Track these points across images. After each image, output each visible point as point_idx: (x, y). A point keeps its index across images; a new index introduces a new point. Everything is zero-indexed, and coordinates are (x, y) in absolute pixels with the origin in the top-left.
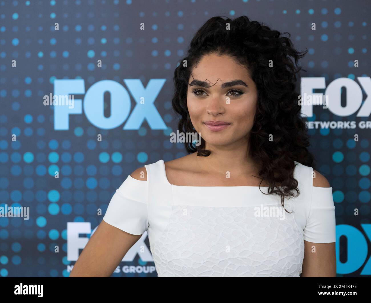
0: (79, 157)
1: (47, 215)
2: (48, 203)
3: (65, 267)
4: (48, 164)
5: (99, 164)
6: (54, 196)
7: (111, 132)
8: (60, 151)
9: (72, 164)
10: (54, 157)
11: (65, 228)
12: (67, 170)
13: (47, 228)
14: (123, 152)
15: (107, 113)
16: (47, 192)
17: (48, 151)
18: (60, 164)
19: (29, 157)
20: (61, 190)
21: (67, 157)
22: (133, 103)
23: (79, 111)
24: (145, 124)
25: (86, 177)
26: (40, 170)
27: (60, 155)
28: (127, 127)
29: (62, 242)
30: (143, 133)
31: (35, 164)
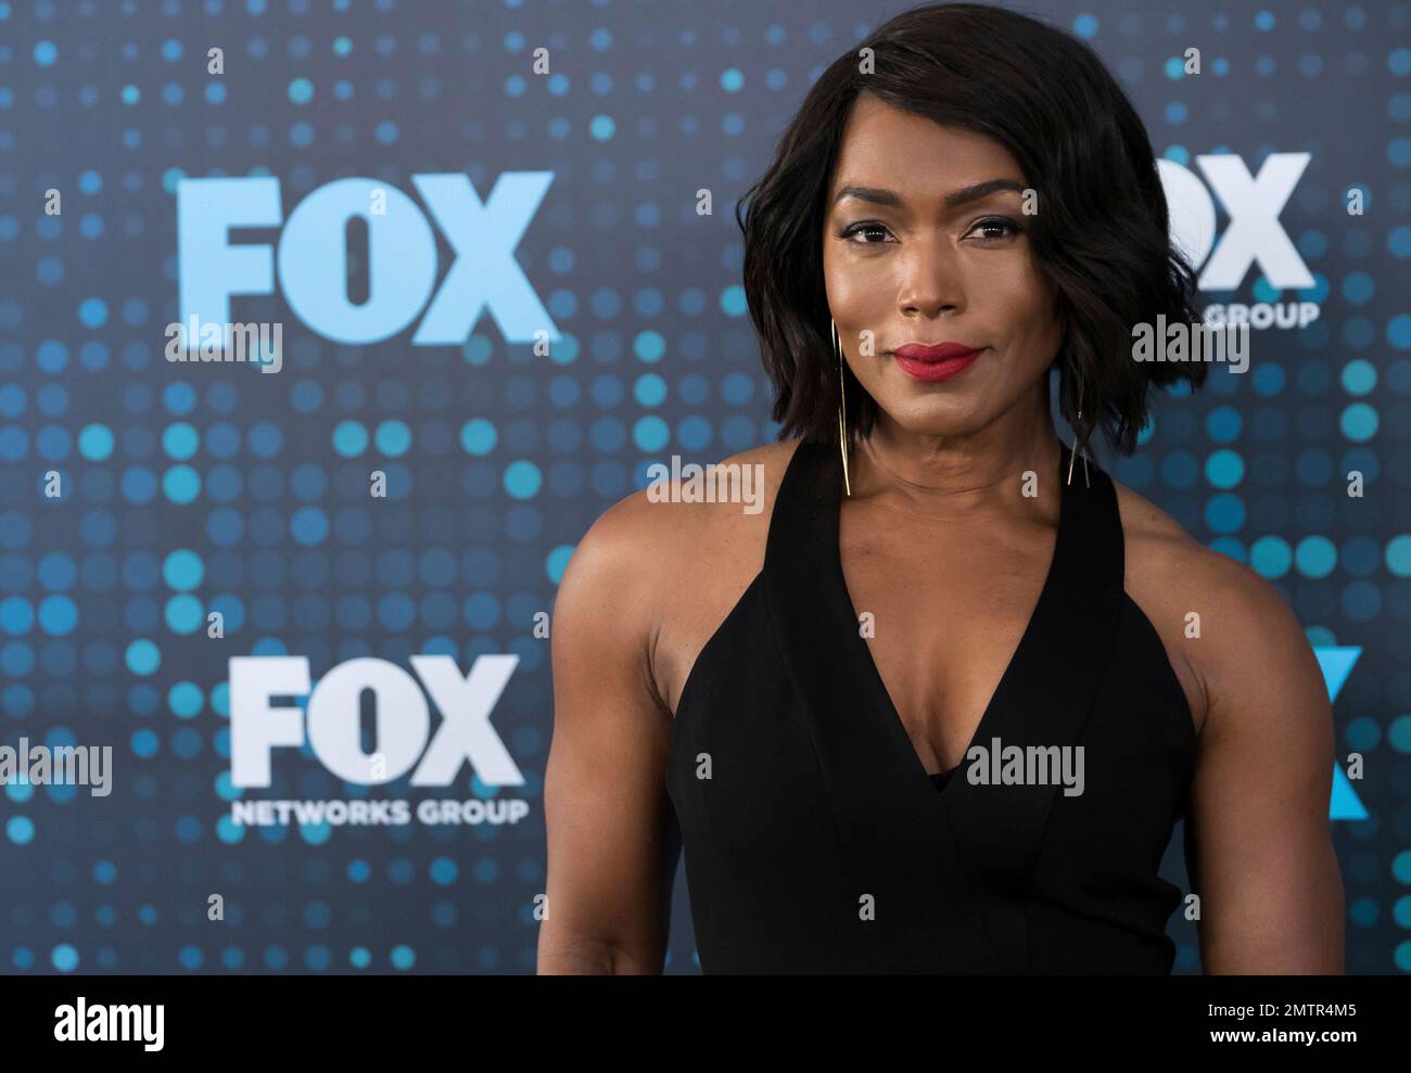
0: (267, 440)
1: (162, 635)
2: (164, 593)
3: (226, 809)
4: (161, 463)
5: (332, 461)
6: (183, 569)
7: (372, 352)
8: (200, 419)
9: (244, 461)
10: (180, 440)
11: (224, 676)
12: (227, 484)
13: (162, 681)
14: (412, 418)
15: (358, 289)
16: (161, 556)
17: (161, 419)
18: (201, 462)
19: (96, 442)
20: (206, 552)
21: (225, 440)
22: (446, 256)
23: (263, 285)
24: (486, 326)
25: (289, 505)
26: (137, 485)
27: (202, 432)
28: (424, 336)
29: (215, 723)
30: (480, 354)
31: (117, 462)
